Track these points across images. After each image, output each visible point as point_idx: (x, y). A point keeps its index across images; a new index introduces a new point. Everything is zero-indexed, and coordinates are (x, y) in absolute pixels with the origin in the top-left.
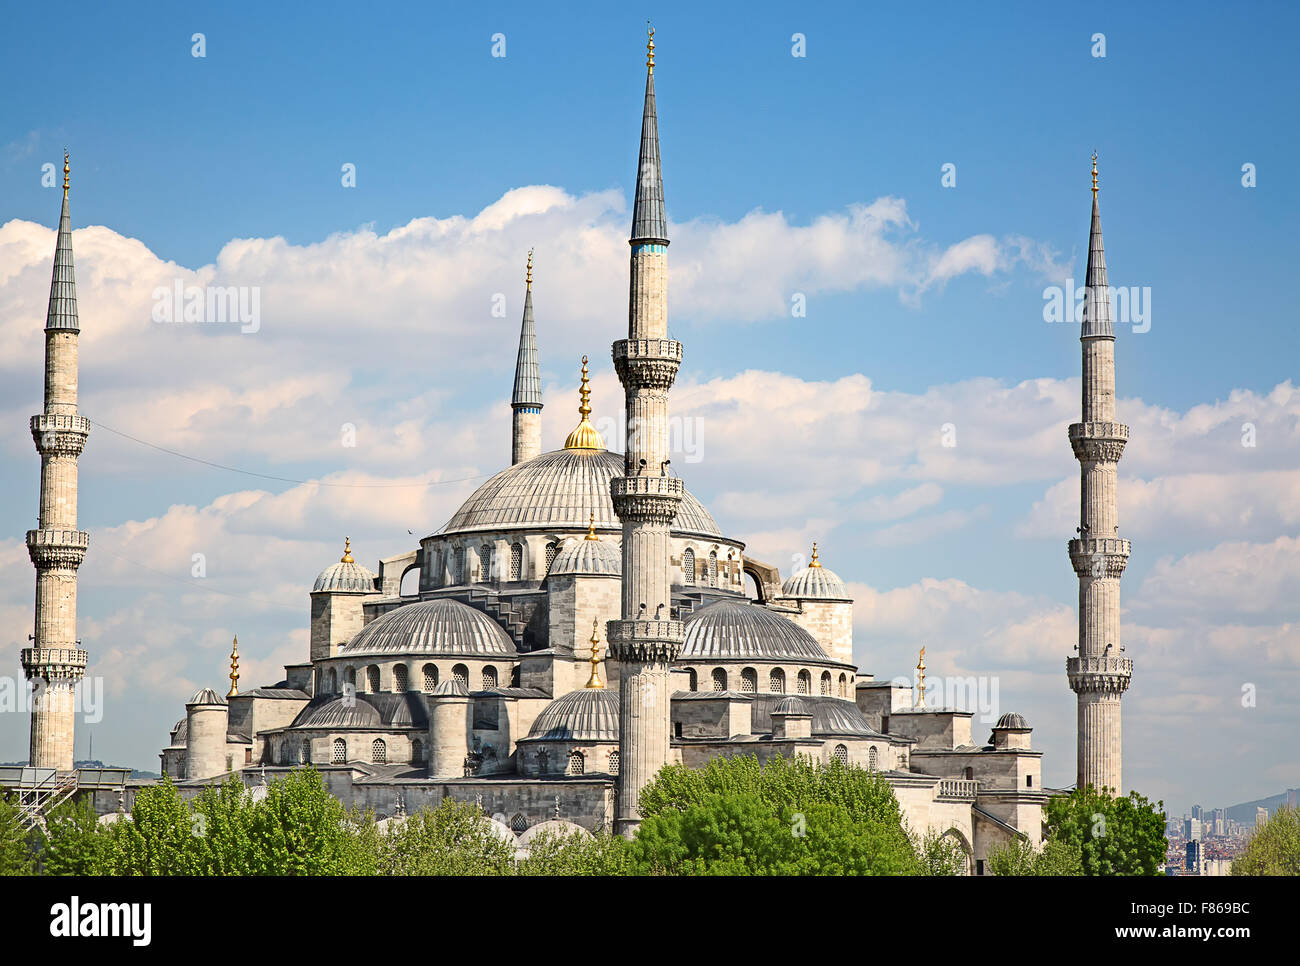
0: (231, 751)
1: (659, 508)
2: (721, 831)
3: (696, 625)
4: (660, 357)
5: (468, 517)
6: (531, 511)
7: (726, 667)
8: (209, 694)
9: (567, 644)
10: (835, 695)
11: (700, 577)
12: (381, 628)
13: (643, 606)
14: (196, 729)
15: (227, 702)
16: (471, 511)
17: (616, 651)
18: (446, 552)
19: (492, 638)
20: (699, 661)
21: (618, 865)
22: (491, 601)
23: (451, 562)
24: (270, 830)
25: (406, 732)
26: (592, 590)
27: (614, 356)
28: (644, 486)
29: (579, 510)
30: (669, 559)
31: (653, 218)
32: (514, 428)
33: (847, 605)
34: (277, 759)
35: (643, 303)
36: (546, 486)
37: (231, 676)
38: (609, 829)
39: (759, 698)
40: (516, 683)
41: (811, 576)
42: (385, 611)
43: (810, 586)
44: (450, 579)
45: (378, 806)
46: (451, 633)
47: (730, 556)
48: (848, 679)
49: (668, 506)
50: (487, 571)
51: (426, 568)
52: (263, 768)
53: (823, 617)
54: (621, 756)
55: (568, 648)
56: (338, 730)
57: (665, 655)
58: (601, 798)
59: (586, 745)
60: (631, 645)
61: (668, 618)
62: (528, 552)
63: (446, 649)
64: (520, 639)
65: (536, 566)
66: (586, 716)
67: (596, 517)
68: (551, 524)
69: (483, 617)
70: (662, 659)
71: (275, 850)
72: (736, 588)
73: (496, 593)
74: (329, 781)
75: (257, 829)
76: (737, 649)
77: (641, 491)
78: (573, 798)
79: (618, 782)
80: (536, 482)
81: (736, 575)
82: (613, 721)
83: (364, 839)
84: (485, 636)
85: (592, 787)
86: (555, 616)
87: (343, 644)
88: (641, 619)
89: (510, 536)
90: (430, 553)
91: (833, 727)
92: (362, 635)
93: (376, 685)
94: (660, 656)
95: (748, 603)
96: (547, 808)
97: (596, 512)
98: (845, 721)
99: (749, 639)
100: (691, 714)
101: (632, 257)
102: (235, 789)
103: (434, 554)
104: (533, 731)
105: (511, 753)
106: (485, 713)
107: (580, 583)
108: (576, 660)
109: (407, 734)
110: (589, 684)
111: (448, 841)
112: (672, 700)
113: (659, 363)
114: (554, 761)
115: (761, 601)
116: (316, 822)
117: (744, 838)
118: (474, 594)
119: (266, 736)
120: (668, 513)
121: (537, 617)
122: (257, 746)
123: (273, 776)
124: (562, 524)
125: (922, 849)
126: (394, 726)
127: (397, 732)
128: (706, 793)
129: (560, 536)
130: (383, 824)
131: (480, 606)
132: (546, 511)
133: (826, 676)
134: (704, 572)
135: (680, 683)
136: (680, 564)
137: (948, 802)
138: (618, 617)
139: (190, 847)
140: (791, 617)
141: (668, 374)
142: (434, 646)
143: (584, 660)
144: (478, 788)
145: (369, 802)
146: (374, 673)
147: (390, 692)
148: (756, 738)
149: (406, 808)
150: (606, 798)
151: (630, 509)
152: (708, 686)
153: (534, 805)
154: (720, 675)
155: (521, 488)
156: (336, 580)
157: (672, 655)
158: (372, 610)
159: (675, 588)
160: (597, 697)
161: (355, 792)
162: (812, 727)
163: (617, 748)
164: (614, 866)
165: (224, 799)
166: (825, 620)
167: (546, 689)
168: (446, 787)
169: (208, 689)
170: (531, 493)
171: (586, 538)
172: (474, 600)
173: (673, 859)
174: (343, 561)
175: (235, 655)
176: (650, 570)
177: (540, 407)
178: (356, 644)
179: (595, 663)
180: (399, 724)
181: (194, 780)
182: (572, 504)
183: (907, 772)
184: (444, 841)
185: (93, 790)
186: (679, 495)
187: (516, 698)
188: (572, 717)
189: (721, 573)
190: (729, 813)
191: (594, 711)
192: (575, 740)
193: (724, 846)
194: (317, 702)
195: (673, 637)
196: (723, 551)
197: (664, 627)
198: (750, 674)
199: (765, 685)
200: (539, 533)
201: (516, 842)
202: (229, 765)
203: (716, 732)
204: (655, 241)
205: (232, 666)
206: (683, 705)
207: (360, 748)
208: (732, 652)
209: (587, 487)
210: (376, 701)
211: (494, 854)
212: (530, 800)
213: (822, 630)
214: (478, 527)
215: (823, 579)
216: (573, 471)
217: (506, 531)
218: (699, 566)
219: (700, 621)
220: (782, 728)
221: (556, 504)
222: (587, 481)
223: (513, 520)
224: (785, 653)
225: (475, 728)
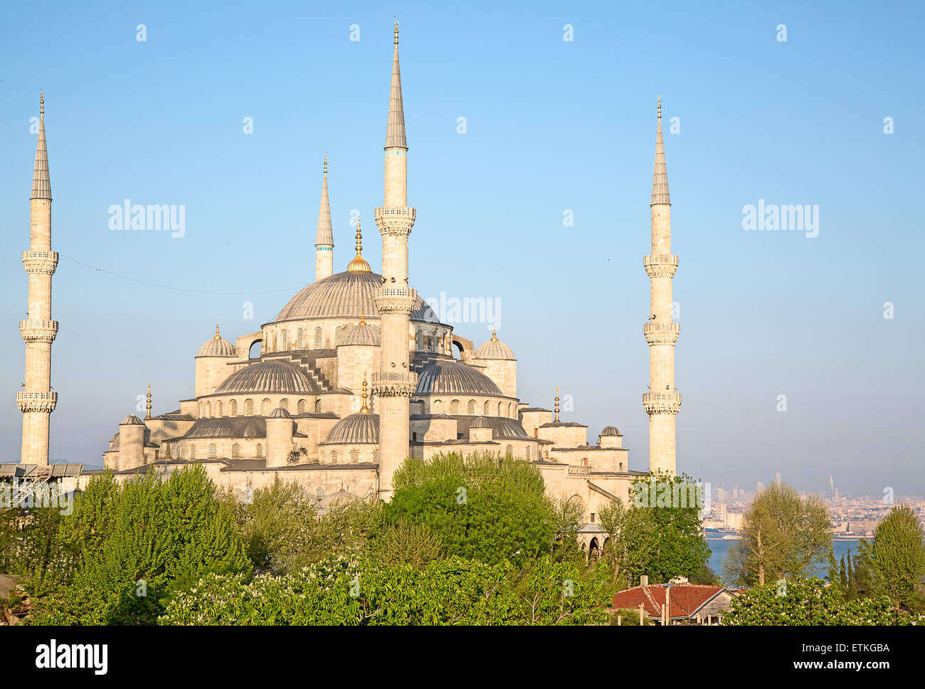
0: (146, 452)
1: (402, 306)
3: (424, 375)
4: (403, 217)
5: (290, 312)
6: (327, 308)
7: (442, 398)
10: (505, 415)
11: (427, 346)
12: (238, 378)
13: (393, 364)
14: (124, 439)
15: (144, 422)
16: (291, 308)
17: (377, 391)
18: (277, 332)
19: (304, 383)
20: (427, 396)
23: (280, 338)
25: (252, 438)
26: (363, 354)
27: (375, 216)
29: (356, 308)
31: (398, 134)
33: (514, 362)
34: (174, 456)
35: (392, 185)
36: (340, 294)
37: (147, 407)
39: (462, 418)
40: (318, 410)
41: (492, 346)
43: (491, 351)
44: (278, 348)
45: (236, 484)
46: (279, 380)
47: (444, 334)
48: (514, 406)
50: (301, 343)
51: (264, 342)
52: (166, 462)
53: (499, 370)
54: (381, 452)
55: (349, 388)
56: (212, 437)
58: (369, 477)
59: (360, 446)
60: (386, 387)
61: (408, 371)
62: (325, 332)
63: (277, 390)
65: (330, 339)
66: (360, 429)
68: (339, 316)
72: (449, 353)
73: (306, 356)
74: (206, 470)
76: (449, 388)
78: (352, 478)
79: (377, 467)
80: (330, 290)
81: (448, 345)
82: (376, 432)
84: (300, 382)
85: (363, 471)
86: (341, 370)
87: (215, 387)
88: (392, 371)
89: (315, 322)
90: (267, 333)
91: (505, 435)
92: (226, 382)
93: (234, 412)
94: (404, 393)
95: (455, 361)
96: (337, 484)
97: (366, 309)
98: (512, 431)
99: (455, 383)
100: (421, 427)
103: (269, 333)
104: (328, 438)
107: (356, 350)
109: (253, 440)
110: (362, 410)
112: (411, 419)
113: (402, 220)
114: (341, 456)
115: (462, 360)
118: (293, 357)
119: (168, 443)
120: (408, 309)
121: (331, 371)
122: (163, 449)
125: (559, 506)
126: (246, 435)
127: (247, 439)
129: (344, 323)
131: (297, 364)
132: (336, 308)
133: (501, 404)
134: (429, 343)
136: (415, 339)
137: (574, 478)
140: (480, 370)
141: (408, 227)
142: (270, 388)
143: (359, 396)
144: (295, 473)
145: (230, 481)
146: (234, 404)
147: (243, 415)
148: (460, 441)
149: (252, 485)
151: (386, 308)
153: (329, 482)
154: (439, 404)
155: (321, 295)
156: (211, 349)
157: (410, 393)
158: (233, 366)
159: (411, 353)
160: (366, 418)
161: (222, 476)
162: (494, 434)
163: (378, 448)
166: (500, 372)
167: (336, 413)
168: (277, 472)
169: (133, 415)
170: (327, 297)
171: (360, 324)
172: (293, 361)
174: (215, 338)
175: (150, 394)
176: (397, 343)
177: (333, 247)
178: (224, 387)
179: (365, 397)
180: (249, 434)
181: (124, 470)
182: (351, 304)
183: (549, 461)
185: (61, 477)
186: (414, 298)
187: (319, 418)
188: (351, 429)
189: (439, 344)
191: (364, 426)
192: (354, 443)
194: (199, 422)
195: (411, 382)
196: (440, 331)
197: (406, 376)
198: (456, 403)
199: (465, 410)
200: (332, 321)
202: (145, 462)
203: (436, 438)
204: (399, 148)
205: (148, 401)
206: (417, 422)
207: (225, 449)
208: (446, 391)
209: (360, 294)
212: (326, 479)
213: (499, 378)
214: (295, 318)
215: (498, 348)
216: (351, 284)
217: (313, 319)
218: (426, 340)
219: (427, 372)
220: (475, 435)
221: (342, 304)
222: (360, 290)
223: (317, 313)
224: (476, 390)
225: (293, 436)
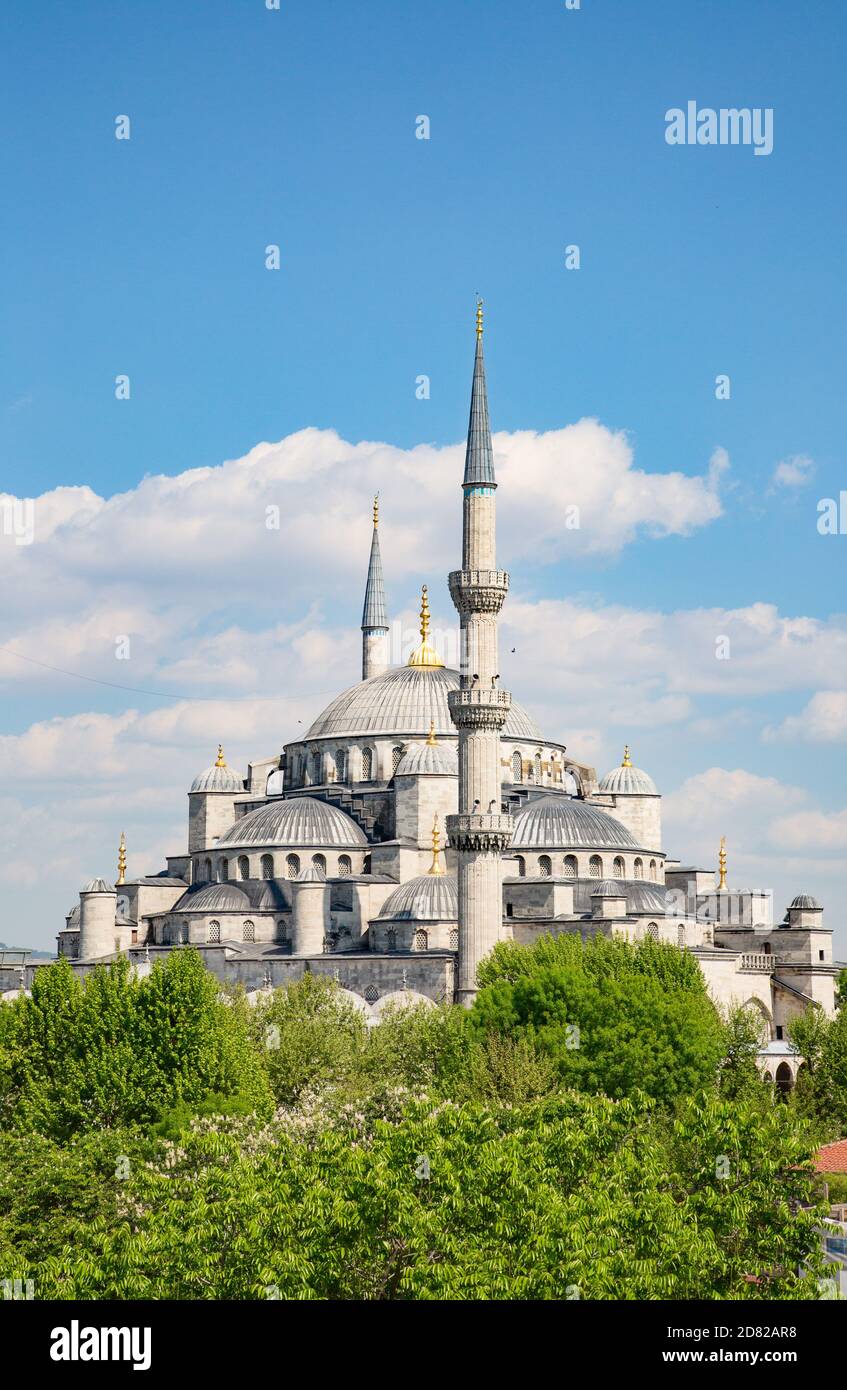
0: (119, 933)
1: (490, 716)
2: (548, 999)
3: (524, 818)
4: (490, 585)
5: (324, 726)
6: (379, 720)
7: (550, 855)
8: (100, 882)
9: (411, 835)
10: (646, 879)
11: (527, 776)
12: (249, 824)
13: (477, 802)
14: (88, 914)
15: (115, 890)
16: (327, 721)
17: (454, 842)
18: (306, 757)
19: (347, 831)
20: (527, 850)
21: (458, 1030)
22: (346, 798)
23: (310, 765)
24: (153, 1003)
25: (271, 914)
26: (433, 788)
27: (450, 585)
28: (476, 698)
29: (421, 720)
30: (499, 760)
31: (483, 465)
32: (364, 648)
33: (657, 800)
34: (159, 939)
35: (474, 539)
36: (398, 699)
37: (119, 867)
38: (449, 999)
39: (579, 882)
40: (368, 870)
41: (624, 774)
42: (253, 808)
43: (623, 784)
44: (309, 781)
45: (248, 980)
46: (311, 827)
47: (552, 758)
48: (658, 865)
49: (498, 715)
50: (341, 773)
51: (288, 771)
52: (148, 948)
53: (635, 811)
54: (460, 933)
55: (412, 839)
56: (213, 913)
57: (495, 844)
58: (442, 970)
59: (429, 924)
60: (467, 837)
61: (500, 813)
62: (377, 756)
63: (307, 841)
64: (371, 831)
65: (385, 767)
66: (429, 899)
67: (436, 725)
68: (397, 731)
69: (339, 813)
70: (495, 847)
71: (159, 1021)
72: (558, 786)
73: (350, 792)
74: (205, 959)
75: (142, 1001)
76: (560, 838)
77: (474, 702)
78: (418, 971)
79: (457, 957)
80: (383, 695)
81: (558, 775)
82: (453, 903)
83: (236, 1010)
84: (340, 829)
85: (434, 961)
86: (401, 811)
87: (217, 838)
88: (476, 812)
89: (361, 741)
90: (292, 758)
91: (646, 907)
92: (234, 830)
93: (245, 874)
94: (493, 845)
95: (569, 798)
96: (396, 980)
97: (436, 721)
98: (656, 901)
99: (570, 830)
100: (520, 896)
101: (465, 499)
102: (122, 966)
103: (296, 758)
104: (383, 912)
105: (363, 931)
106: (341, 897)
107: (422, 782)
108: (419, 849)
109: (273, 916)
110: (431, 871)
111: (309, 1011)
112: (504, 884)
113: (489, 590)
114: (401, 939)
115: (580, 796)
116: (195, 993)
117: (569, 1007)
118: (331, 792)
119: (150, 919)
120: (498, 721)
121: (386, 812)
122: (142, 929)
123: (156, 955)
124: (406, 731)
125: (727, 1016)
126: (262, 909)
127: (264, 914)
128: (534, 967)
129: (404, 742)
130: (252, 996)
131: (335, 804)
132: (392, 720)
133: (638, 862)
134: (530, 771)
135: (511, 869)
136: (509, 765)
137: (750, 973)
138: (455, 811)
139: (82, 1019)
140: (606, 810)
141: (497, 601)
142: (296, 838)
143: (427, 850)
144: (335, 963)
145: (240, 976)
146: (244, 861)
147: (258, 879)
148: (578, 917)
149: (272, 981)
150: (448, 971)
151: (466, 720)
152: (535, 871)
153: (384, 977)
154: (545, 861)
155: (371, 700)
156: (210, 782)
157: (503, 845)
158: (244, 807)
159: (505, 786)
160: (438, 882)
161: (228, 968)
162: (627, 907)
163: (456, 926)
164: (454, 1031)
165: (112, 976)
166: (637, 813)
167: (394, 875)
168: (307, 962)
169: (99, 879)
170: (379, 704)
171: (428, 743)
172: (331, 798)
173: (507, 1025)
174: (217, 765)
175: (123, 848)
176: (484, 770)
177: (387, 629)
178: (228, 838)
179: (436, 852)
180: (266, 907)
181: (86, 959)
182: (415, 713)
183: (712, 947)
184: (305, 1011)
186: (508, 705)
187: (369, 883)
188: (416, 899)
189: (545, 773)
190: (554, 984)
191: (436, 894)
192: (419, 920)
193: (551, 1013)
194: (193, 890)
195: (504, 828)
196: (547, 753)
197: (495, 821)
198: (571, 860)
199: (585, 870)
200: (387, 739)
201: (369, 1010)
202: (118, 946)
203: (542, 912)
204: (484, 485)
205: (120, 858)
206: (514, 888)
207: (232, 929)
208: (556, 842)
209: (428, 699)
210: (247, 888)
211: (350, 1022)
212: (381, 973)
213: (634, 822)
214: (332, 735)
215: (634, 779)
216: (415, 684)
217: (358, 737)
218: (526, 766)
219: (527, 814)
220: (600, 908)
221: (401, 713)
222: (427, 694)
223: (364, 728)
224: (602, 842)
225: (332, 910)
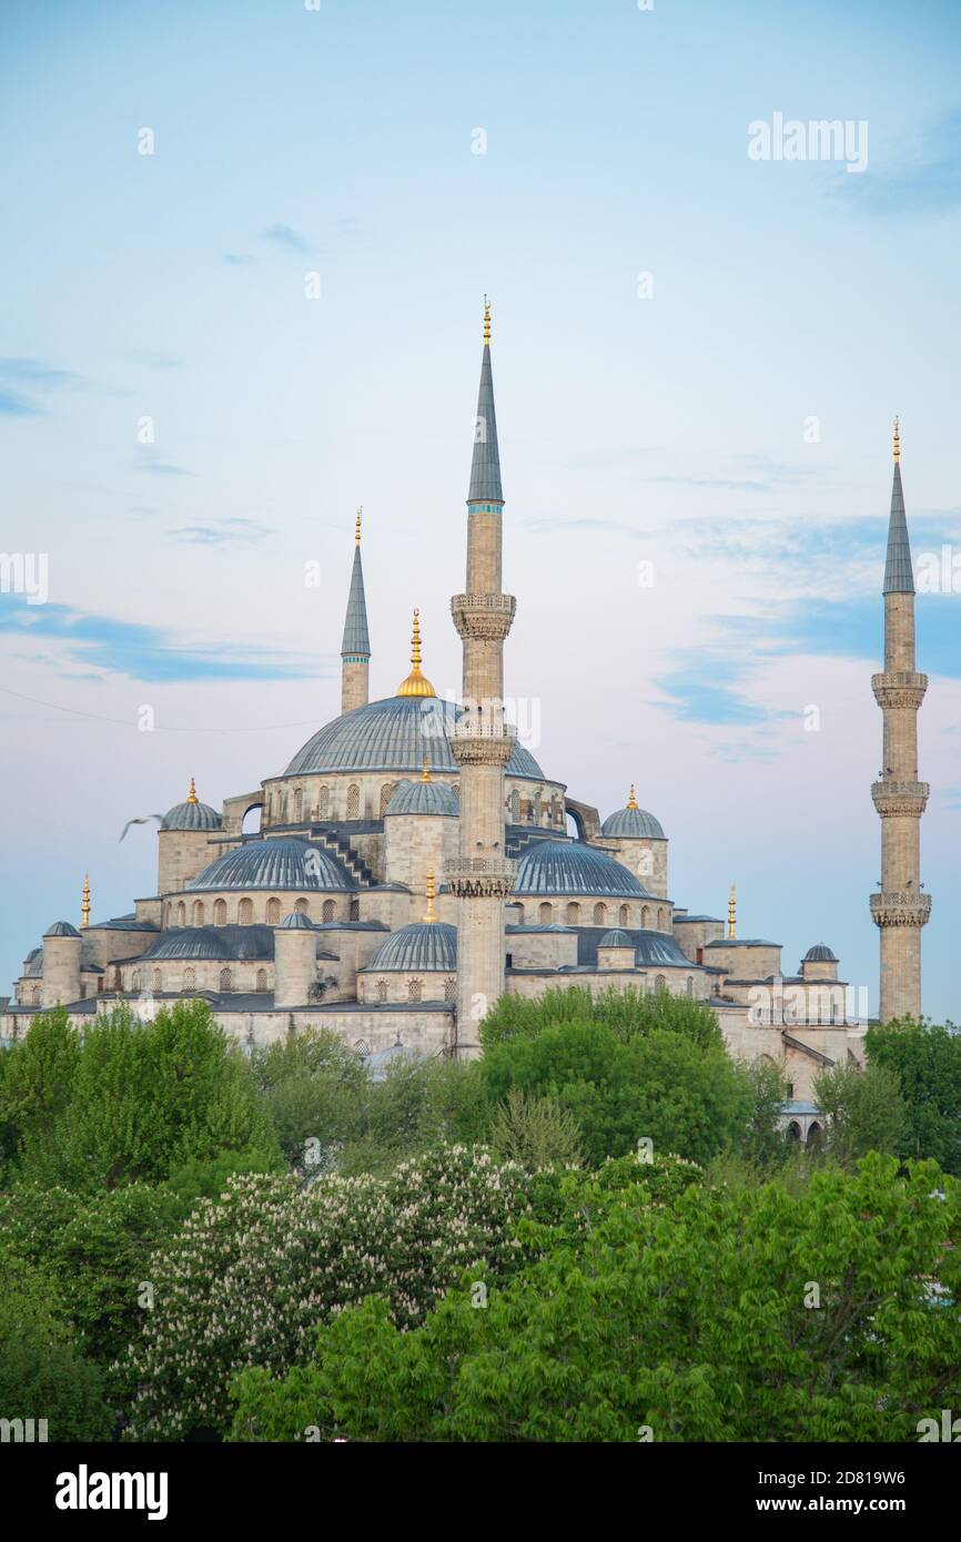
0: (86, 981)
1: (494, 752)
3: (524, 862)
4: (496, 610)
5: (307, 760)
6: (367, 754)
7: (552, 901)
8: (65, 926)
9: (402, 879)
10: (654, 928)
11: (526, 817)
12: (227, 863)
13: (479, 844)
14: (49, 959)
15: (82, 933)
16: (310, 755)
17: (454, 887)
18: (287, 793)
19: (332, 875)
23: (292, 802)
25: (251, 961)
26: (426, 829)
27: (453, 610)
29: (413, 755)
30: (503, 800)
32: (344, 676)
33: (663, 844)
34: (129, 987)
36: (387, 732)
37: (83, 909)
39: (581, 930)
40: (355, 916)
41: (628, 817)
42: (229, 848)
43: (627, 826)
44: (290, 820)
46: (293, 869)
47: (552, 797)
48: (666, 913)
49: (503, 751)
50: (326, 811)
51: (267, 809)
52: (117, 996)
53: (640, 855)
56: (187, 959)
57: (498, 890)
58: (439, 1026)
59: (423, 976)
60: (468, 882)
61: (504, 857)
62: (365, 793)
63: (290, 882)
65: (373, 807)
66: (423, 948)
67: (429, 761)
68: (387, 767)
69: (323, 855)
70: (498, 893)
72: (559, 827)
73: (335, 832)
76: (563, 885)
77: (477, 736)
78: (413, 1025)
79: (452, 1009)
80: (371, 727)
81: (559, 815)
82: (449, 952)
84: (325, 871)
85: (430, 1016)
86: (391, 854)
87: (192, 878)
88: (478, 856)
89: (347, 779)
90: (271, 794)
91: (653, 959)
92: (209, 871)
93: (223, 918)
94: (496, 891)
95: (571, 841)
96: (389, 1035)
97: (429, 755)
98: (665, 953)
99: (573, 875)
100: (520, 946)
103: (275, 795)
104: (373, 962)
106: (326, 946)
107: (414, 821)
108: (412, 894)
109: (253, 963)
110: (425, 917)
113: (495, 616)
114: (393, 990)
115: (583, 840)
118: (315, 831)
119: (119, 966)
120: (502, 757)
121: (374, 854)
122: (110, 976)
124: (397, 765)
126: (241, 956)
127: (243, 962)
129: (395, 778)
132: (381, 755)
133: (645, 910)
134: (530, 812)
135: (510, 917)
136: (507, 805)
137: (760, 1029)
138: (454, 855)
140: (611, 855)
141: (503, 626)
142: (278, 881)
143: (419, 895)
144: (322, 1016)
146: (221, 905)
147: (236, 925)
148: (584, 969)
149: (254, 1034)
150: (444, 1026)
151: (467, 753)
153: (375, 1031)
154: (547, 910)
155: (358, 734)
156: (182, 819)
157: (507, 890)
158: (219, 847)
159: (506, 827)
160: (433, 929)
162: (635, 958)
163: (453, 977)
167: (385, 920)
168: (291, 1014)
169: (64, 922)
170: (367, 736)
171: (420, 780)
172: (315, 837)
174: (189, 800)
175: (88, 889)
176: (486, 811)
178: (204, 879)
179: (430, 896)
180: (246, 954)
182: (405, 748)
183: (721, 1001)
186: (513, 740)
187: (357, 930)
188: (409, 948)
189: (545, 814)
191: (431, 941)
192: (414, 970)
194: (166, 934)
195: (508, 873)
196: (547, 792)
197: (499, 864)
198: (575, 909)
199: (587, 918)
200: (375, 775)
202: (83, 994)
203: (545, 965)
205: (84, 900)
206: (514, 938)
207: (208, 976)
208: (558, 888)
212: (372, 1026)
213: (640, 868)
214: (315, 770)
215: (640, 821)
216: (406, 718)
217: (344, 773)
218: (525, 806)
219: (527, 858)
220: (608, 960)
221: (391, 748)
222: (419, 727)
223: (350, 762)
224: (607, 889)
225: (318, 959)
